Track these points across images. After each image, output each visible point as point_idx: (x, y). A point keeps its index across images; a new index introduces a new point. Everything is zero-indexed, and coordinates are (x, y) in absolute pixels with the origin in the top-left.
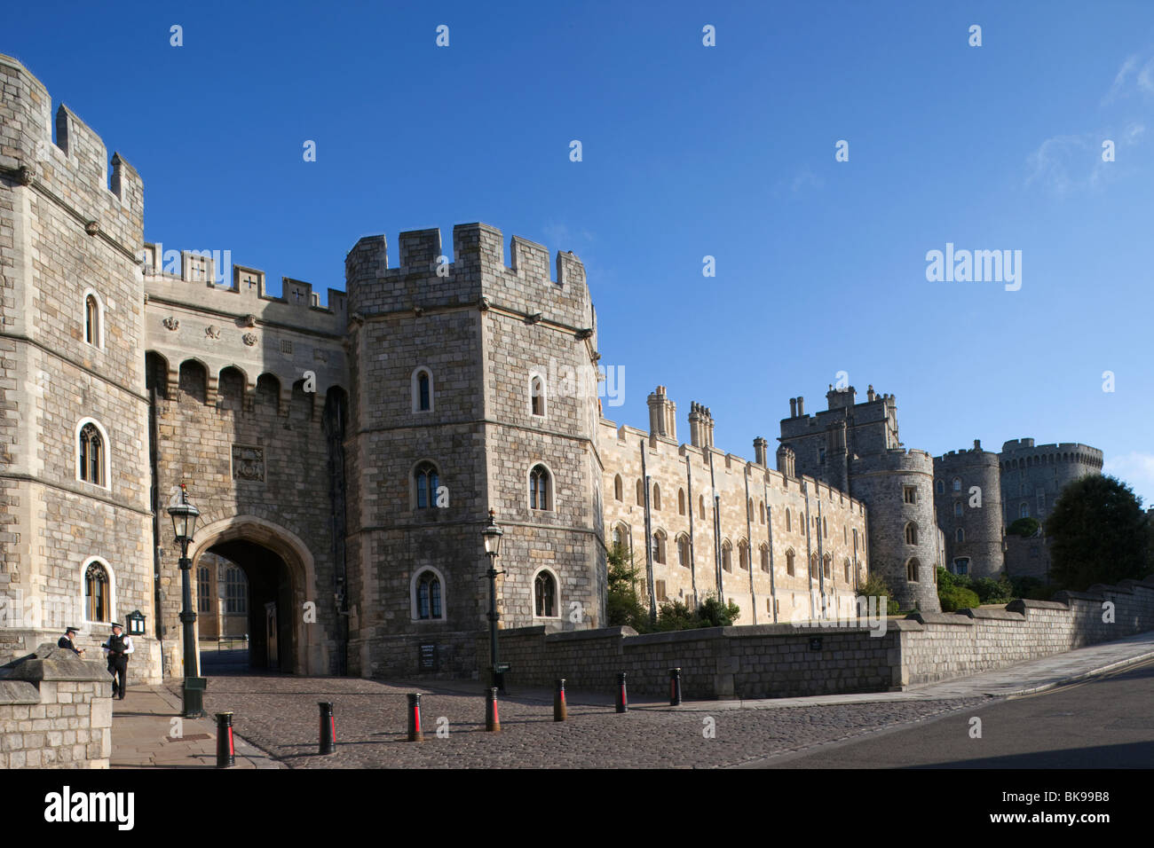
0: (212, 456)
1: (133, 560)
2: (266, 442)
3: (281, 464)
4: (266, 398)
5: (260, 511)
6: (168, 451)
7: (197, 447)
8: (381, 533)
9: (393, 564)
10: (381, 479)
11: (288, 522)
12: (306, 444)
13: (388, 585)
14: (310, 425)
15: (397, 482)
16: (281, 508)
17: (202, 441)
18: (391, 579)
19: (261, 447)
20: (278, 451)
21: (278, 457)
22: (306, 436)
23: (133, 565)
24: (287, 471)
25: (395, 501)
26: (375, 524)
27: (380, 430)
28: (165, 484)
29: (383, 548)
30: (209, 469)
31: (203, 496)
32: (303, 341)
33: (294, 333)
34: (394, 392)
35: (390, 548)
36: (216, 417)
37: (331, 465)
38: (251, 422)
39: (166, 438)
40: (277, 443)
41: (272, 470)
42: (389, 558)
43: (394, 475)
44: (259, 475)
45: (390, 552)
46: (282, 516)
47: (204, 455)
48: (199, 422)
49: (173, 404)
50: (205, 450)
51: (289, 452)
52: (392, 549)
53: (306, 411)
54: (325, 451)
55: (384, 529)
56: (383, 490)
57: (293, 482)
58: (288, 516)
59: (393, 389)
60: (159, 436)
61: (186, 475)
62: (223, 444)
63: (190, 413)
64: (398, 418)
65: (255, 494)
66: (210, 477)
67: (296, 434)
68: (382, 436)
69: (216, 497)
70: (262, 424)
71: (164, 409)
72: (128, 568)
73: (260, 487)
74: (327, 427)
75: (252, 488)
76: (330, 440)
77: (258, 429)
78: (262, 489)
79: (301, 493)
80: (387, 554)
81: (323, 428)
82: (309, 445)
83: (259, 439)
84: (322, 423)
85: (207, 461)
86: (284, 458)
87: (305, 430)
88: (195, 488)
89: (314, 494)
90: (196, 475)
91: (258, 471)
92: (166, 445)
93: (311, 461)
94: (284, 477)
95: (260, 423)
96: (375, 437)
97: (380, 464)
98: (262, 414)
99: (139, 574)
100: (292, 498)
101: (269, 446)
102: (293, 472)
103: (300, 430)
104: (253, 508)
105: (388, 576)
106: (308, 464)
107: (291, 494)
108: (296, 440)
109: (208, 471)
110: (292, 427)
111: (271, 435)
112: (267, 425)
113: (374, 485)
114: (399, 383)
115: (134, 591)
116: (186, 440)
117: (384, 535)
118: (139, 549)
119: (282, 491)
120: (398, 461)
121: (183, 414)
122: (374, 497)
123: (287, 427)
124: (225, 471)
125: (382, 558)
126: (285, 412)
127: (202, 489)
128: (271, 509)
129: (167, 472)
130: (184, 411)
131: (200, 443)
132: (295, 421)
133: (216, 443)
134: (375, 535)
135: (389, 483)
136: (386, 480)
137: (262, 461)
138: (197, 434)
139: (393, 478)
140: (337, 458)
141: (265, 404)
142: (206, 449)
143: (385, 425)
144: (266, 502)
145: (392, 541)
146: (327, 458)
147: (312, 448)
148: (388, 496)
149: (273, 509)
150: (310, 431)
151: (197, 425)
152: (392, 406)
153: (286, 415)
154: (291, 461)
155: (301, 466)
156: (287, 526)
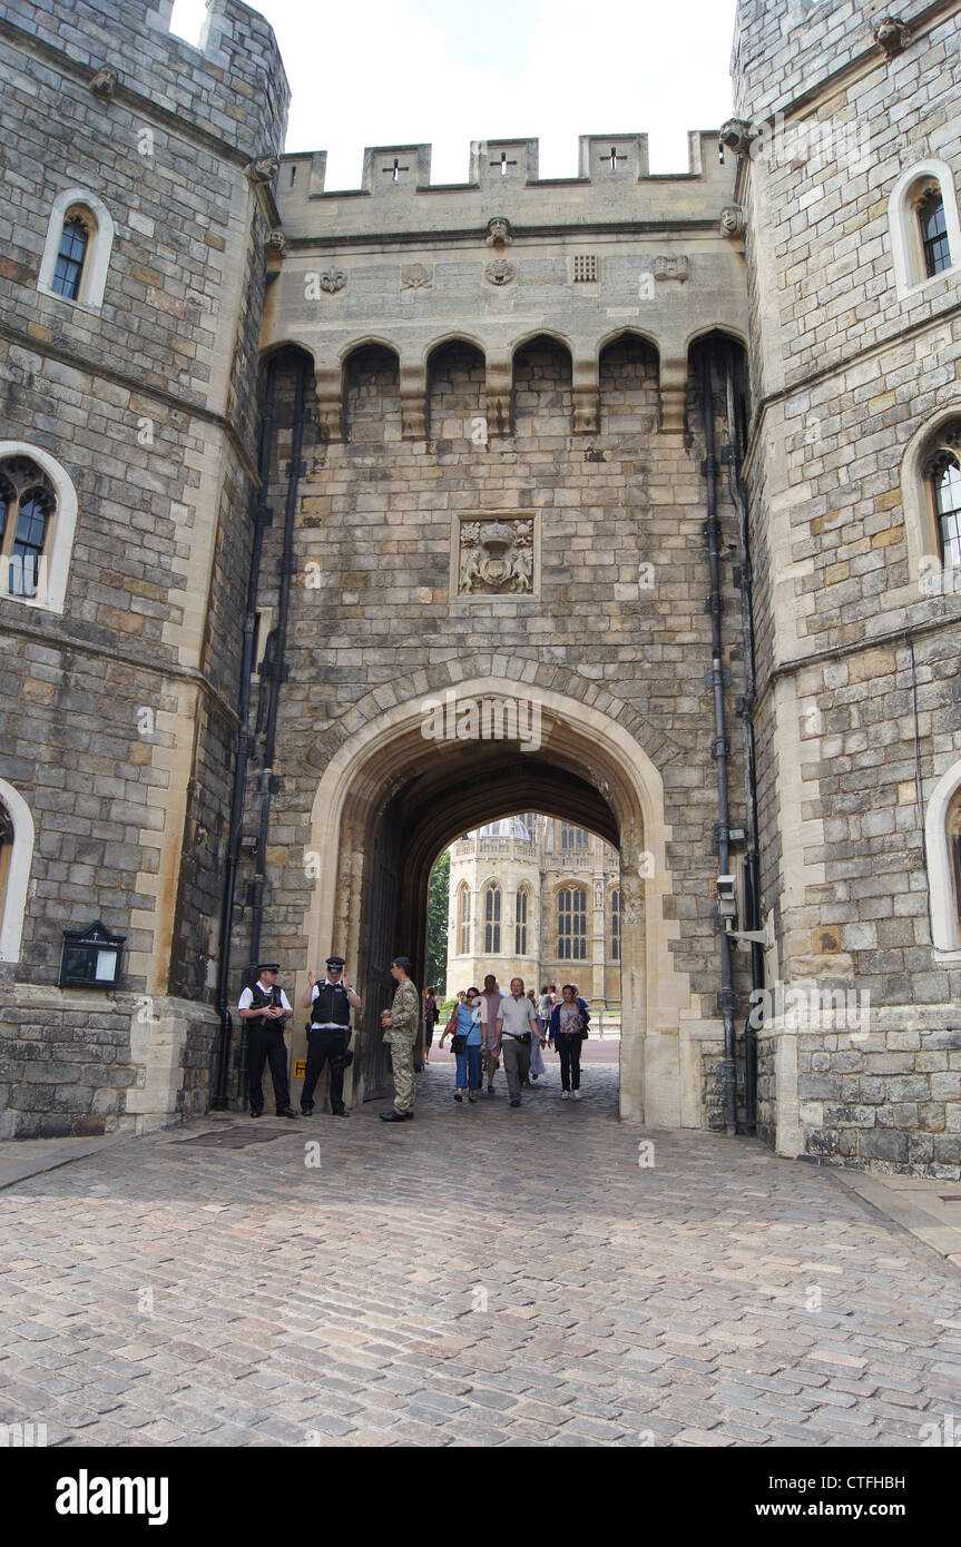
0: (412, 548)
1: (109, 786)
2: (540, 499)
3: (578, 543)
4: (544, 399)
5: (520, 663)
6: (314, 550)
7: (380, 533)
8: (828, 669)
9: (865, 761)
10: (821, 509)
11: (592, 688)
12: (644, 487)
13: (854, 836)
14: (655, 441)
15: (867, 507)
16: (575, 654)
17: (392, 519)
18: (860, 811)
19: (528, 510)
20: (572, 515)
21: (570, 530)
22: (644, 470)
23: (107, 800)
24: (592, 559)
25: (862, 564)
26: (809, 646)
27: (811, 381)
28: (300, 624)
29: (837, 716)
30: (402, 578)
31: (383, 642)
32: (624, 249)
33: (603, 238)
34: (845, 267)
35: (854, 710)
36: (425, 460)
37: (713, 529)
38: (508, 458)
39: (312, 523)
40: (567, 497)
41: (554, 561)
42: (854, 744)
43: (858, 487)
44: (522, 578)
45: (855, 724)
46: (575, 673)
47: (392, 548)
48: (386, 477)
49: (335, 451)
50: (396, 537)
51: (598, 514)
52: (862, 713)
53: (643, 411)
54: (696, 499)
55: (835, 658)
56: (828, 540)
57: (609, 585)
58: (593, 672)
59: (839, 263)
60: (299, 521)
61: (348, 598)
62: (437, 516)
63: (369, 461)
64: (859, 328)
65: (509, 626)
66: (401, 596)
67: (617, 468)
68: (819, 390)
69: (412, 642)
70: (535, 458)
71: (316, 463)
72: (91, 806)
73: (520, 605)
74: (700, 439)
75: (501, 611)
76: (710, 470)
77: (522, 471)
78: (524, 611)
79: (631, 610)
80: (846, 733)
81: (688, 443)
82: (652, 491)
83: (524, 492)
84: (686, 431)
85: (398, 561)
86: (588, 529)
87: (642, 456)
88: (367, 626)
89: (664, 609)
90: (372, 596)
91: (519, 567)
92: (311, 539)
93: (657, 528)
94: (584, 575)
95: (528, 458)
96: (799, 404)
97: (816, 469)
98: (534, 436)
99: (125, 824)
100: (602, 626)
101: (549, 505)
102: (608, 559)
103: (626, 458)
104: (500, 661)
105: (850, 802)
106: (650, 535)
107: (602, 615)
108: (619, 481)
109: (399, 582)
110: (607, 455)
111: (554, 480)
112: (549, 458)
113: (804, 532)
114: (854, 239)
115: (101, 866)
116: (355, 520)
117: (835, 675)
118: (137, 758)
119: (579, 609)
120: (868, 444)
121: (355, 467)
122: (807, 568)
123: (596, 457)
124: (440, 579)
125: (832, 748)
126: (588, 422)
127: (380, 627)
128: (546, 658)
129: (307, 597)
130: (358, 460)
131: (386, 523)
132: (615, 440)
133: (420, 518)
134: (809, 681)
135: (844, 516)
136: (834, 510)
137: (531, 544)
138: (378, 503)
139: (854, 498)
140: (727, 511)
141: (545, 412)
142: (398, 533)
143: (825, 362)
144: (534, 640)
145: (861, 689)
146: (702, 513)
147: (658, 496)
148: (843, 553)
149: (553, 657)
150: (656, 456)
151: (382, 486)
152: (843, 304)
153: (592, 428)
154: (603, 534)
155: (630, 542)
156: (589, 698)
